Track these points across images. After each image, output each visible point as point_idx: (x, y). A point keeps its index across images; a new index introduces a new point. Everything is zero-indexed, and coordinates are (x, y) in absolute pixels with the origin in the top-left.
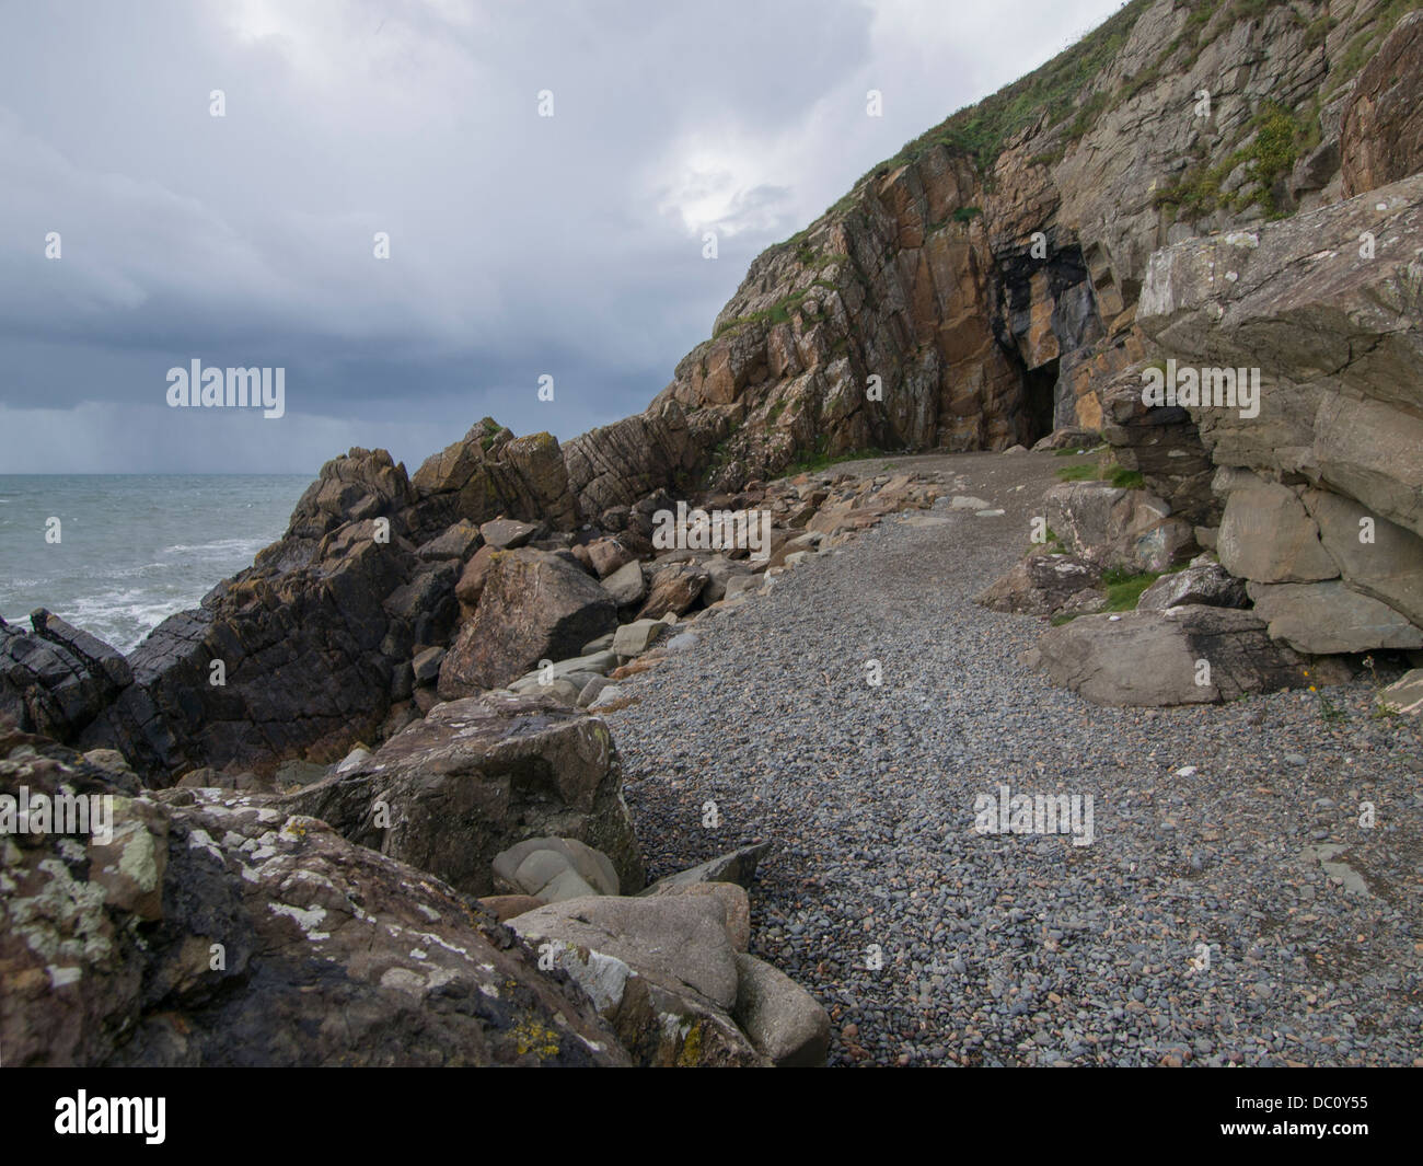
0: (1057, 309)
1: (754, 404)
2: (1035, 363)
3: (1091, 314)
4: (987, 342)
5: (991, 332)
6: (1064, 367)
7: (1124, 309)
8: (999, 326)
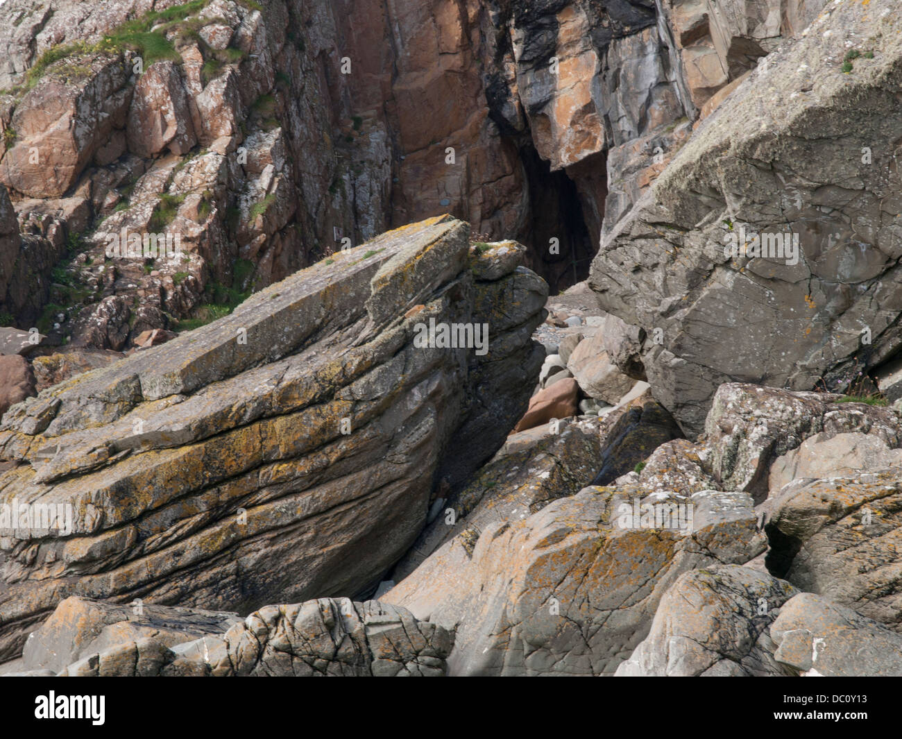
0: (602, 72)
1: (109, 200)
2: (564, 159)
3: (663, 83)
4: (475, 116)
5: (482, 99)
6: (617, 166)
7: (729, 81)
8: (497, 92)
